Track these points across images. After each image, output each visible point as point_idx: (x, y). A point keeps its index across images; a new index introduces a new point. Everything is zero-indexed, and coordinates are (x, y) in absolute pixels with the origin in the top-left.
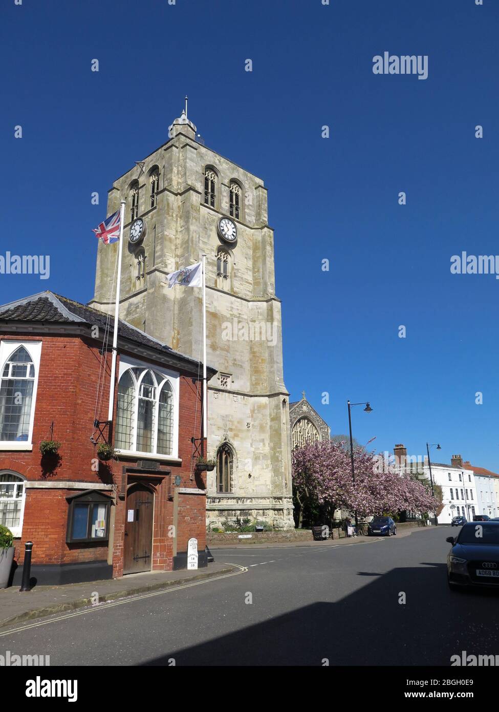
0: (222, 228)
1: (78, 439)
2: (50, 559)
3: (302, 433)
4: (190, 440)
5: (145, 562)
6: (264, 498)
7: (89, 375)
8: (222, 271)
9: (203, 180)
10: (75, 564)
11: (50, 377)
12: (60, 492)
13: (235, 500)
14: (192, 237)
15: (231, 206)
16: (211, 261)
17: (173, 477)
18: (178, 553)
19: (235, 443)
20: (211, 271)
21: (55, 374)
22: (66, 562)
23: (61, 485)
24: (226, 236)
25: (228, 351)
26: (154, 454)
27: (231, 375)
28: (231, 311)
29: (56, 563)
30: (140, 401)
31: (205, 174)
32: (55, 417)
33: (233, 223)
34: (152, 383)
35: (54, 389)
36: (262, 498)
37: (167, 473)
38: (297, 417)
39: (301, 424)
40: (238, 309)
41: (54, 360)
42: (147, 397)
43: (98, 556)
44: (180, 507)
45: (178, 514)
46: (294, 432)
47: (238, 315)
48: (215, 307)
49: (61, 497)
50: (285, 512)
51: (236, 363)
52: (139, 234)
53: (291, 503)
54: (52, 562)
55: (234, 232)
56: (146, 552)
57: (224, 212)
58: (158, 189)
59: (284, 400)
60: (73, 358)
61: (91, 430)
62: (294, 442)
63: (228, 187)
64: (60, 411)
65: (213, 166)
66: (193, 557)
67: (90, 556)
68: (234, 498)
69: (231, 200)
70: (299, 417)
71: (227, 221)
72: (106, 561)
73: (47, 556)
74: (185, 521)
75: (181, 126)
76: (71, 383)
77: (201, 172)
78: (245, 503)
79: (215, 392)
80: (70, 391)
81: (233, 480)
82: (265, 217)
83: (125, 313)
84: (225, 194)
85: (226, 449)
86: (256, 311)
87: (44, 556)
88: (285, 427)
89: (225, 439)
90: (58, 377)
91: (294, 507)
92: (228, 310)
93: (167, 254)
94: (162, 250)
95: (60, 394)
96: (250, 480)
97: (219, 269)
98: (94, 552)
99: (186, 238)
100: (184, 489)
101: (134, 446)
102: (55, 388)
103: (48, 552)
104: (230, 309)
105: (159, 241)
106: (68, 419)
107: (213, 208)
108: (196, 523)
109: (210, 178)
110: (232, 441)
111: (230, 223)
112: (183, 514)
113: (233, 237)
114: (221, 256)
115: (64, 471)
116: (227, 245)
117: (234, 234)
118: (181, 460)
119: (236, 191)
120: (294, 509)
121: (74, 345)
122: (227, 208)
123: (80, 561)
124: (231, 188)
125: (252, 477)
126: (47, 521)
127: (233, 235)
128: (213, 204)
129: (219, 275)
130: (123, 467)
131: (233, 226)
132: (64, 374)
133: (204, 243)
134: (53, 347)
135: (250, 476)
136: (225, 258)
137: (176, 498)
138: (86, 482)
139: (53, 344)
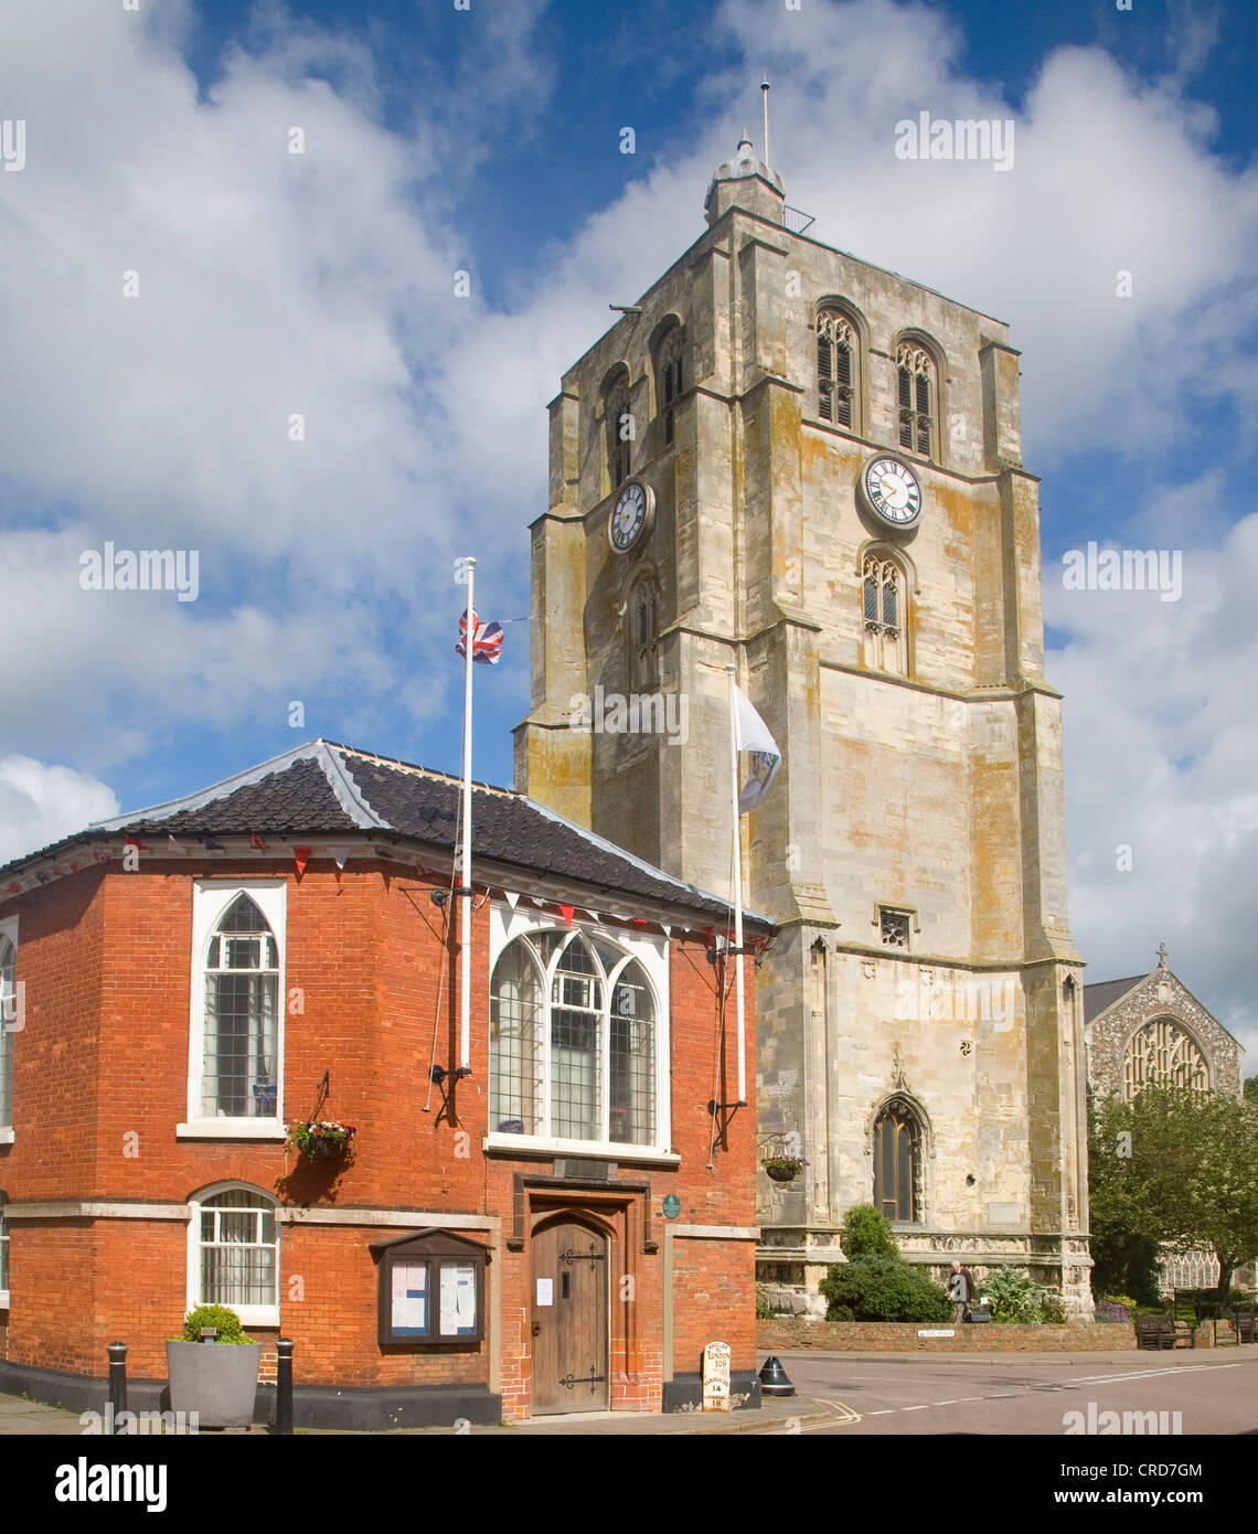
0: (874, 490)
1: (390, 1113)
2: (346, 1376)
3: (1154, 1063)
4: (705, 1107)
5: (593, 1390)
6: (1012, 1238)
7: (409, 959)
8: (880, 620)
9: (815, 348)
10: (406, 1389)
11: (313, 966)
12: (356, 1233)
13: (927, 1242)
14: (781, 527)
15: (904, 418)
16: (846, 591)
17: (656, 1199)
18: (676, 1375)
19: (927, 1095)
20: (846, 620)
21: (325, 959)
22: (385, 1385)
23: (357, 1217)
24: (889, 512)
25: (901, 847)
26: (603, 1146)
27: (913, 912)
28: (908, 731)
29: (358, 1385)
30: (557, 1015)
31: (819, 328)
32: (331, 1062)
33: (908, 469)
34: (589, 968)
35: (324, 994)
36: (1001, 1237)
37: (642, 1190)
38: (1140, 1018)
39: (1153, 1038)
40: (930, 727)
41: (318, 927)
42: (578, 1002)
43: (463, 1373)
44: (679, 1269)
45: (675, 1286)
46: (1129, 1060)
47: (931, 744)
48: (861, 725)
49: (357, 1243)
50: (1066, 1274)
51: (924, 877)
52: (637, 526)
53: (1083, 1253)
54: (352, 1383)
55: (912, 497)
56: (593, 1370)
57: (881, 440)
58: (680, 390)
59: (1069, 978)
60: (362, 919)
61: (425, 1090)
62: (1132, 1087)
63: (893, 359)
64: (342, 1049)
65: (843, 298)
66: (717, 1384)
67: (446, 1374)
68: (923, 1236)
69: (904, 397)
70: (1145, 1019)
71: (888, 465)
72: (485, 1386)
73: (339, 1368)
74: (695, 1303)
75: (738, 186)
76: (364, 980)
77: (804, 321)
78: (955, 1250)
79: (867, 959)
80: (362, 1001)
81: (921, 1191)
82: (1013, 442)
83: (613, 751)
84: (882, 382)
85: (903, 1111)
86: (987, 727)
87: (332, 1368)
88: (1071, 1054)
89: (899, 1086)
90: (332, 966)
91: (1092, 1263)
92: (899, 730)
93: (711, 581)
94: (696, 571)
95: (339, 1008)
96: (972, 1191)
97: (870, 612)
98: (452, 1365)
99: (763, 529)
100: (689, 1227)
101: (545, 1127)
102: (328, 994)
103: (340, 1362)
104: (905, 728)
105: (687, 545)
106: (363, 1068)
107: (846, 428)
108: (725, 1308)
109: (834, 339)
110: (916, 1091)
111: (900, 470)
112: (689, 1288)
113: (909, 513)
114: (875, 573)
115: (362, 1185)
116: (888, 539)
117: (914, 503)
118: (677, 1158)
119: (920, 370)
120: (1092, 1268)
121: (364, 887)
122: (890, 425)
123: (417, 1383)
124: (903, 363)
125: (976, 1183)
126: (333, 1295)
127: (910, 507)
128: (845, 418)
129: (871, 628)
130: (516, 1176)
131: (908, 479)
132: (345, 959)
133: (820, 539)
134: (313, 894)
135: (971, 1180)
136: (888, 579)
137: (668, 1250)
138: (419, 1210)
139: (313, 887)
